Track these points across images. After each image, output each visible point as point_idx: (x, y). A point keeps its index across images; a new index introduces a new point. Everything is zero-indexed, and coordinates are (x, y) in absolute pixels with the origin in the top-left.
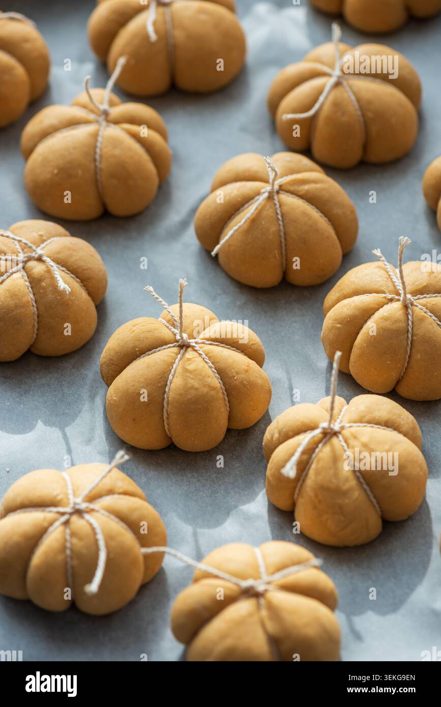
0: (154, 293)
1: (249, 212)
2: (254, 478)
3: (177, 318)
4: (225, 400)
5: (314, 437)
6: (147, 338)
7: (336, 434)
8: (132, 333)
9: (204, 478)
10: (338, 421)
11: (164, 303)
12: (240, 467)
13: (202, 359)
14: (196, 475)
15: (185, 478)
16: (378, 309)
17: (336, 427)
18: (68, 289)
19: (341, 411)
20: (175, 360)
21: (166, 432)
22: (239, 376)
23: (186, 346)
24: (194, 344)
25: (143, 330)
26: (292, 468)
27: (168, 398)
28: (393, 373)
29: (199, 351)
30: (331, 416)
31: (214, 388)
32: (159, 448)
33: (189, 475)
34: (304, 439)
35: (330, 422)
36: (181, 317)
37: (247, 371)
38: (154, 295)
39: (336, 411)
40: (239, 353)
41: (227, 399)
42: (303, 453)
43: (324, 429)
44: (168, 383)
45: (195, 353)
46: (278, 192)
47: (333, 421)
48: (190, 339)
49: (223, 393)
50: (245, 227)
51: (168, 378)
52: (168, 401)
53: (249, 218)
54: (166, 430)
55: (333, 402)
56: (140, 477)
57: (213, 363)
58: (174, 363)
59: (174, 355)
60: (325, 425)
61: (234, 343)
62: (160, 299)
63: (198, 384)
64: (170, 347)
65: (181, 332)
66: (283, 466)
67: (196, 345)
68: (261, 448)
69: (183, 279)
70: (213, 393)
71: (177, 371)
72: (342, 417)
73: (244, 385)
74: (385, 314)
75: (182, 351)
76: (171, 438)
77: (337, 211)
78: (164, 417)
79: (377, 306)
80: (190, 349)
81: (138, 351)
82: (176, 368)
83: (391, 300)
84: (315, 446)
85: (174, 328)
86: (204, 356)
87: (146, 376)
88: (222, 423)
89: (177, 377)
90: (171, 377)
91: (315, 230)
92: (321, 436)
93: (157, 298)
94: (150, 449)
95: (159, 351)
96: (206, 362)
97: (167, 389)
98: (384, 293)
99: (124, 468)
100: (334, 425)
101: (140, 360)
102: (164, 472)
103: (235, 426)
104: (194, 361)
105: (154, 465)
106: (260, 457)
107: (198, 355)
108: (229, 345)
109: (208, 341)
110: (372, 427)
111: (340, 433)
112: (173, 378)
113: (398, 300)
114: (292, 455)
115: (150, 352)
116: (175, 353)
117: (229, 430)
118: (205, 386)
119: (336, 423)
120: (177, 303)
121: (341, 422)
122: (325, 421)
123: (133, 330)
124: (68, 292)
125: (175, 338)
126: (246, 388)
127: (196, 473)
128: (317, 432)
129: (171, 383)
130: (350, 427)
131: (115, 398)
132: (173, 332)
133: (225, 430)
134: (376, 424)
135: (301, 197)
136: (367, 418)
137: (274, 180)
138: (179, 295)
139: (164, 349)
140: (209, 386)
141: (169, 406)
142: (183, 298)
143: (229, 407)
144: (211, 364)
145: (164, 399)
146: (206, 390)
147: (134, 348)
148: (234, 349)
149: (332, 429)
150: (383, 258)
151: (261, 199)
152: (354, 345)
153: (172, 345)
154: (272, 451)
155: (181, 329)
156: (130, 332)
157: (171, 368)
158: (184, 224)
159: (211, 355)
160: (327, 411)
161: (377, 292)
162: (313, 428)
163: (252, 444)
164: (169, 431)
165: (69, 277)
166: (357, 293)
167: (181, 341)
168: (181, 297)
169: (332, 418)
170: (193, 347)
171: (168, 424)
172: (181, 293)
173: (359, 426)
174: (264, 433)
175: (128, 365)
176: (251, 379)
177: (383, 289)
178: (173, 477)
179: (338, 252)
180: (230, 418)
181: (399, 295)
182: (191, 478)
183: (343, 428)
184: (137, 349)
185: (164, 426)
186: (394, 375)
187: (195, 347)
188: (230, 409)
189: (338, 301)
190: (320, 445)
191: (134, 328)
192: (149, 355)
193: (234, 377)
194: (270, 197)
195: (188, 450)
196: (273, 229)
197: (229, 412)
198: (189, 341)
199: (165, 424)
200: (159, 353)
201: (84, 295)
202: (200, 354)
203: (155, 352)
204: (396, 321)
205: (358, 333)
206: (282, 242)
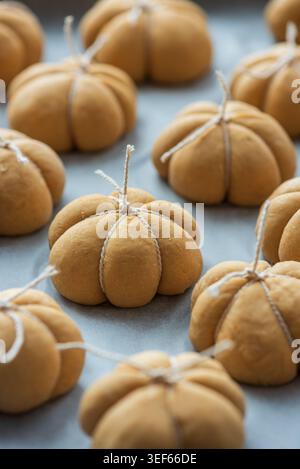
1: (199, 133)
7: (259, 280)
17: (260, 275)
27: (105, 250)
35: (254, 270)
43: (249, 272)
46: (227, 122)
50: (195, 143)
52: (105, 252)
70: (148, 247)
84: (239, 287)
100: (258, 272)
111: (263, 280)
130: (274, 277)
146: (140, 243)
147: (81, 211)
149: (256, 275)
164: (103, 285)
183: (267, 277)
184: (83, 213)
188: (163, 269)
190: (243, 288)
194: (220, 124)
197: (161, 273)
199: (100, 275)
206: (226, 159)
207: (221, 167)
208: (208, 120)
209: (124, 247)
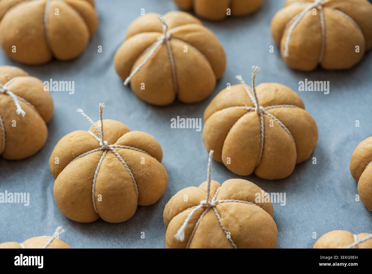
0: (84, 114)
1: (150, 54)
2: (157, 240)
3: (100, 130)
4: (135, 186)
5: (196, 210)
6: (80, 145)
7: (212, 208)
8: (69, 142)
9: (123, 242)
10: (214, 198)
11: (90, 120)
12: (147, 232)
13: (118, 159)
14: (117, 240)
15: (109, 242)
16: (240, 117)
17: (213, 203)
18: (24, 113)
19: (216, 191)
20: (99, 160)
21: (95, 210)
22: (144, 169)
23: (107, 150)
24: (112, 148)
25: (77, 140)
26: (181, 234)
27: (95, 187)
28: (252, 162)
29: (116, 152)
30: (208, 195)
31: (127, 179)
32: (91, 221)
33: (112, 240)
34: (189, 213)
35: (208, 200)
36: (102, 130)
37: (149, 165)
38: (83, 115)
39: (211, 192)
40: (144, 153)
41: (136, 185)
42: (189, 222)
43: (204, 204)
44: (95, 176)
45: (113, 155)
46: (170, 39)
47: (210, 199)
48: (109, 145)
49: (133, 182)
50: (148, 64)
51: (95, 173)
52: (95, 189)
53: (149, 59)
54: (95, 209)
55: (209, 186)
56: (78, 243)
57: (125, 161)
58: (99, 162)
59: (98, 156)
60: (204, 202)
61: (140, 146)
62: (88, 118)
63: (115, 176)
64: (95, 151)
65: (103, 140)
66: (176, 233)
67: (113, 149)
68: (162, 218)
69: (102, 103)
70: (126, 182)
71: (101, 168)
72: (217, 196)
73: (147, 175)
74: (245, 121)
75: (104, 153)
76: (98, 215)
77: (210, 50)
78: (93, 200)
79: (239, 116)
80: (109, 152)
81: (74, 155)
82: (100, 165)
83: (249, 111)
84: (198, 217)
85: (99, 137)
86: (119, 156)
87: (79, 173)
88: (134, 202)
89: (101, 172)
90: (97, 172)
91: (196, 64)
92: (201, 209)
93: (86, 117)
94: (84, 222)
95: (88, 154)
96: (121, 161)
97: (94, 181)
98: (244, 106)
99: (67, 237)
100: (211, 202)
101: (75, 161)
102: (95, 239)
103: (143, 203)
104: (112, 160)
105: (87, 234)
106: (161, 225)
107: (115, 156)
108: (137, 148)
109: (122, 145)
110: (237, 202)
111: (215, 207)
112: (98, 173)
113: (254, 111)
114: (182, 224)
115: (82, 155)
116: (99, 155)
117: (139, 207)
118: (120, 178)
119: (212, 200)
120: (99, 120)
121: (216, 199)
122: (204, 199)
123: (70, 140)
124: (23, 116)
125: (99, 144)
126: (149, 178)
127: (117, 238)
128: (199, 207)
129: (96, 176)
130: (222, 202)
131: (59, 188)
132: (97, 140)
133: (136, 207)
134: (240, 200)
135: (187, 42)
136: (233, 196)
137: (166, 31)
138: (100, 114)
139: (92, 152)
140: (123, 177)
141: (96, 192)
142: (102, 117)
143: (138, 191)
144: (124, 162)
145: (92, 187)
146: (120, 180)
147: (71, 152)
148: (140, 150)
149: (209, 205)
150: (243, 82)
151: (158, 45)
152: (225, 143)
153: (97, 149)
154: (169, 221)
155: (103, 138)
156: (68, 141)
157: (96, 165)
158: (108, 64)
159: (124, 155)
160: (205, 191)
161: (239, 105)
162: (196, 205)
163: (156, 216)
164: (97, 210)
165: (26, 105)
166: (225, 107)
167: (103, 146)
168: (101, 116)
169: (209, 197)
170: (111, 150)
171: (96, 205)
172: (101, 113)
173: (228, 202)
174: (164, 208)
175: (67, 164)
176: (152, 171)
177: (244, 103)
178: (101, 242)
179: (213, 78)
180: (139, 200)
181: (254, 106)
182: (113, 242)
183: (217, 203)
184: (73, 154)
185: (93, 207)
186: (253, 163)
187: (113, 150)
188: (139, 192)
189: (213, 113)
190: (201, 216)
191: (71, 139)
192: (81, 157)
193: (141, 170)
194: (164, 43)
195: (111, 222)
196: (167, 64)
197: (139, 195)
198: (109, 146)
199: (94, 205)
200: (88, 155)
201: (37, 116)
202: (116, 155)
203: (85, 155)
204: (253, 125)
205: (226, 135)
206: (173, 74)
207: (170, 81)
208: (156, 41)
209: (109, 185)
